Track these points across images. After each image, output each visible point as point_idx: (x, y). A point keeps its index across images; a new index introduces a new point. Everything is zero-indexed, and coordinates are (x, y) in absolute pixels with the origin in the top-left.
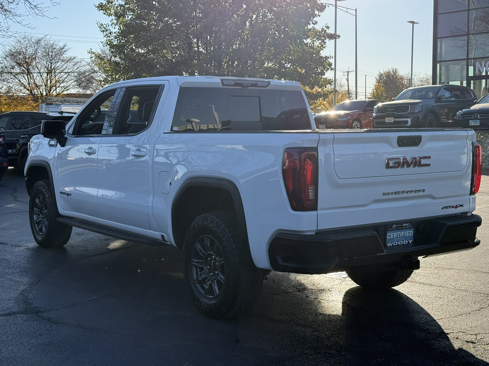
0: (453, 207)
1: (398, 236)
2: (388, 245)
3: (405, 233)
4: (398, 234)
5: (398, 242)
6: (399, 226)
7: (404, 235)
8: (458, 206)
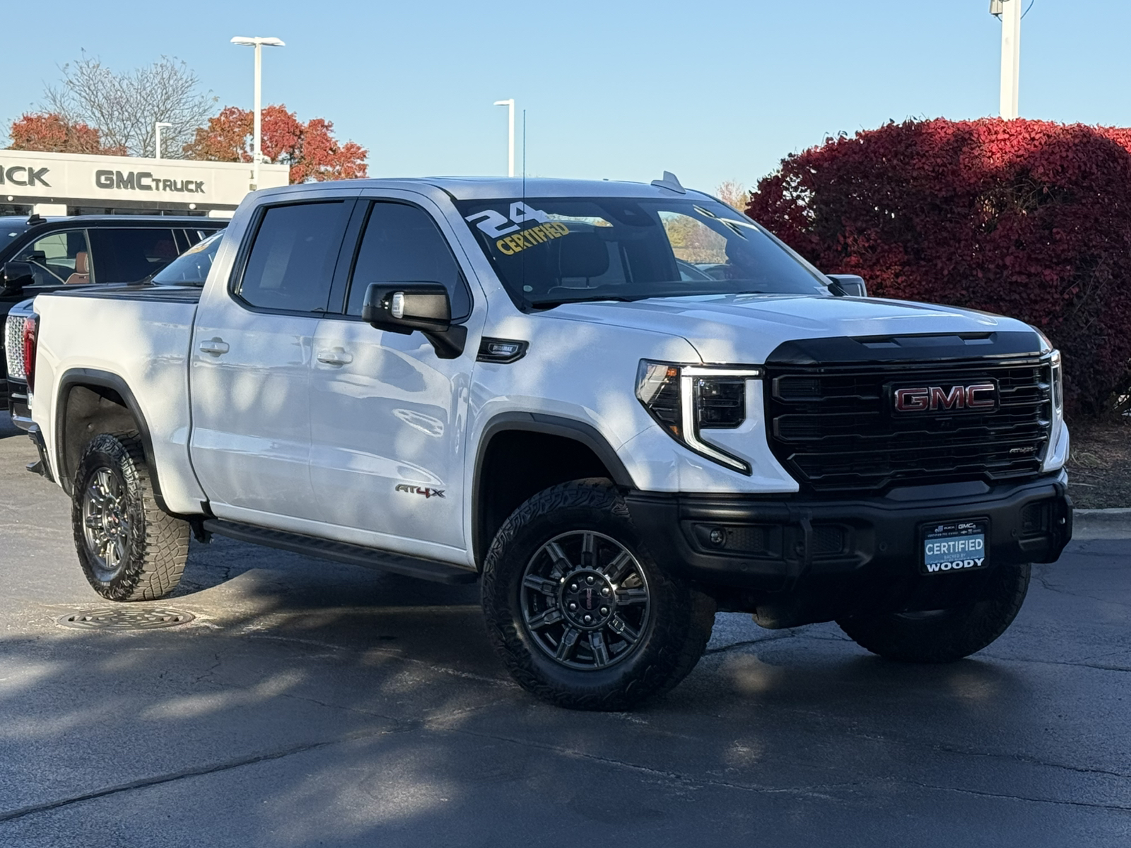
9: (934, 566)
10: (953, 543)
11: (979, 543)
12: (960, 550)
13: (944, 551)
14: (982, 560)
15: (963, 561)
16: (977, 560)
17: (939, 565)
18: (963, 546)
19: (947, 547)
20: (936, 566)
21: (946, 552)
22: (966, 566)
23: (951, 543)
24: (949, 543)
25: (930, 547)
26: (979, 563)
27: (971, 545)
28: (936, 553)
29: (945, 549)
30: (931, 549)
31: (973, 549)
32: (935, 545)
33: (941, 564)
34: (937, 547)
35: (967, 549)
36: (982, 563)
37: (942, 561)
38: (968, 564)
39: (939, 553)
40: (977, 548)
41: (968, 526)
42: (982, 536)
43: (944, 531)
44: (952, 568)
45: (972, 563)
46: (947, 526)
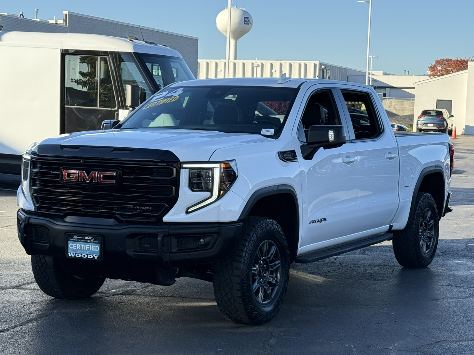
9: (72, 254)
10: (83, 245)
11: (97, 248)
12: (87, 249)
13: (78, 248)
14: (97, 256)
15: (87, 255)
16: (94, 256)
17: (74, 254)
18: (88, 248)
19: (80, 246)
20: (73, 254)
21: (80, 249)
22: (89, 257)
23: (82, 245)
24: (81, 245)
25: (71, 245)
26: (96, 257)
27: (92, 248)
28: (74, 248)
29: (79, 247)
30: (72, 246)
31: (94, 250)
32: (74, 244)
33: (76, 254)
34: (75, 245)
35: (90, 250)
36: (97, 258)
37: (77, 253)
38: (90, 257)
39: (76, 248)
40: (96, 250)
41: (90, 238)
42: (99, 244)
43: (78, 239)
44: (81, 257)
45: (92, 257)
46: (79, 237)
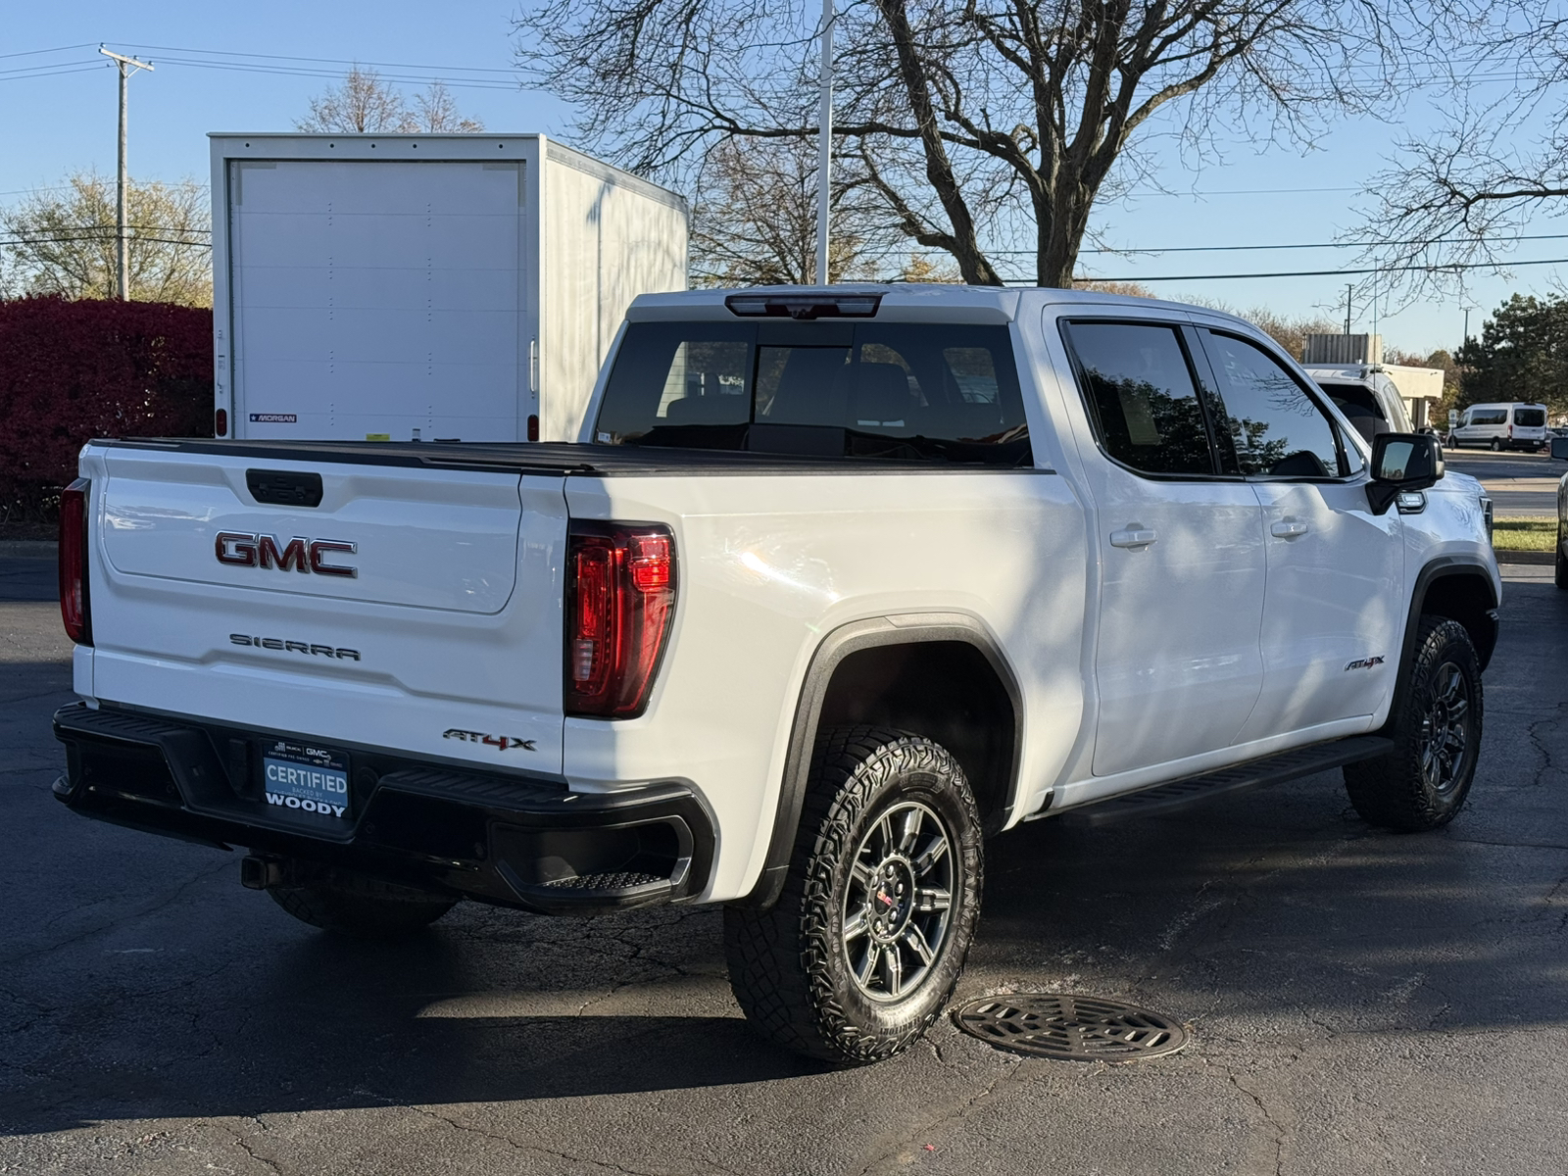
0: (487, 740)
1: (302, 784)
2: (271, 801)
3: (320, 779)
4: (299, 775)
5: (301, 800)
6: (294, 749)
7: (319, 785)
8: (512, 742)
